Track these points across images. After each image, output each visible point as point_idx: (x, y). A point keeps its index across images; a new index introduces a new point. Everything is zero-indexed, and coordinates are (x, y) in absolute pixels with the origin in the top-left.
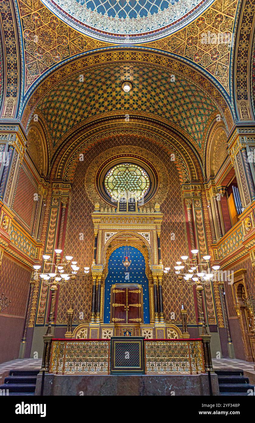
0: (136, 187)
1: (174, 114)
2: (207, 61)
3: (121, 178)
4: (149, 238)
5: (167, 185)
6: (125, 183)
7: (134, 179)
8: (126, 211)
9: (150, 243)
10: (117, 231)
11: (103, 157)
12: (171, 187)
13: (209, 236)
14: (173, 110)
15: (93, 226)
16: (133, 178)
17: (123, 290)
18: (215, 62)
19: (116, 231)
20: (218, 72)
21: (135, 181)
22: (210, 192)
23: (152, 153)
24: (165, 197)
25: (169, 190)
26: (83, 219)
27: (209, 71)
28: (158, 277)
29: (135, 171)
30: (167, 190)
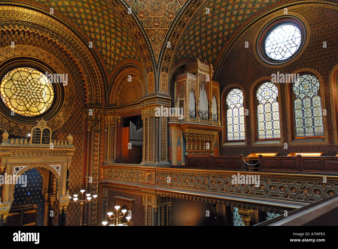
0: (39, 99)
1: (94, 31)
2: (149, 23)
3: (22, 85)
4: (60, 171)
5: (73, 102)
6: (27, 93)
7: (37, 89)
8: (39, 143)
9: (60, 175)
10: (28, 165)
12: (75, 105)
13: (102, 157)
14: (94, 28)
16: (36, 87)
17: (18, 212)
18: (154, 28)
19: (26, 165)
20: (154, 39)
21: (39, 92)
22: (109, 117)
23: (61, 64)
24: (69, 116)
25: (74, 109)
27: (148, 33)
29: (39, 79)
30: (72, 109)
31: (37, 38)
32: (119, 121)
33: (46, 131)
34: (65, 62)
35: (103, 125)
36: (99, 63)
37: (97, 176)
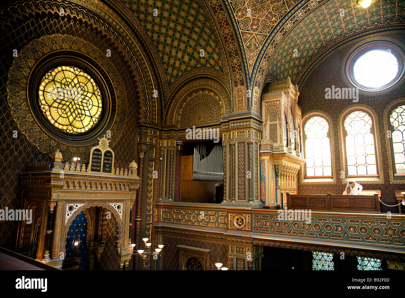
2: (246, 25)
4: (122, 211)
5: (125, 119)
6: (71, 101)
7: (83, 97)
8: (99, 171)
9: (121, 218)
10: (84, 202)
12: (127, 122)
13: (156, 193)
14: (160, 27)
18: (252, 32)
19: (82, 203)
20: (250, 45)
22: (166, 142)
23: (114, 67)
27: (243, 37)
29: (87, 84)
30: (123, 127)
31: (89, 30)
32: (179, 147)
33: (108, 154)
34: (119, 66)
35: (158, 151)
36: (157, 72)
37: (150, 218)
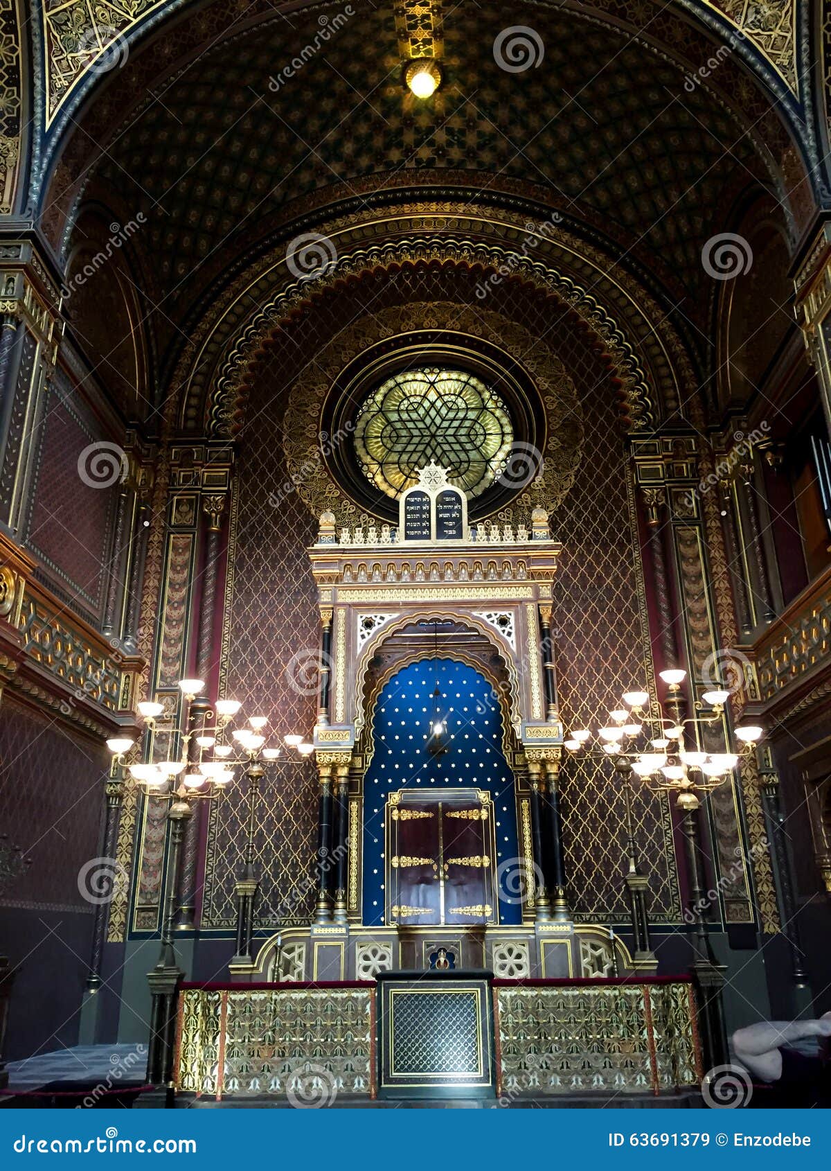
0: (466, 451)
3: (412, 420)
5: (577, 440)
6: (427, 440)
7: (456, 424)
8: (428, 537)
9: (514, 647)
11: (344, 349)
12: (588, 445)
15: (315, 594)
16: (453, 420)
17: (426, 809)
19: (395, 610)
20: (757, 13)
21: (463, 431)
23: (521, 328)
24: (569, 485)
25: (583, 458)
26: (282, 571)
27: (723, 10)
28: (544, 763)
29: (461, 393)
30: (576, 459)
31: (436, 276)
32: (769, 454)
33: (447, 499)
34: (533, 320)
36: (652, 283)
